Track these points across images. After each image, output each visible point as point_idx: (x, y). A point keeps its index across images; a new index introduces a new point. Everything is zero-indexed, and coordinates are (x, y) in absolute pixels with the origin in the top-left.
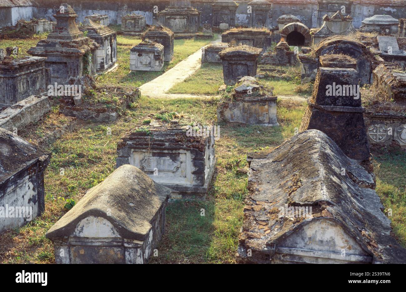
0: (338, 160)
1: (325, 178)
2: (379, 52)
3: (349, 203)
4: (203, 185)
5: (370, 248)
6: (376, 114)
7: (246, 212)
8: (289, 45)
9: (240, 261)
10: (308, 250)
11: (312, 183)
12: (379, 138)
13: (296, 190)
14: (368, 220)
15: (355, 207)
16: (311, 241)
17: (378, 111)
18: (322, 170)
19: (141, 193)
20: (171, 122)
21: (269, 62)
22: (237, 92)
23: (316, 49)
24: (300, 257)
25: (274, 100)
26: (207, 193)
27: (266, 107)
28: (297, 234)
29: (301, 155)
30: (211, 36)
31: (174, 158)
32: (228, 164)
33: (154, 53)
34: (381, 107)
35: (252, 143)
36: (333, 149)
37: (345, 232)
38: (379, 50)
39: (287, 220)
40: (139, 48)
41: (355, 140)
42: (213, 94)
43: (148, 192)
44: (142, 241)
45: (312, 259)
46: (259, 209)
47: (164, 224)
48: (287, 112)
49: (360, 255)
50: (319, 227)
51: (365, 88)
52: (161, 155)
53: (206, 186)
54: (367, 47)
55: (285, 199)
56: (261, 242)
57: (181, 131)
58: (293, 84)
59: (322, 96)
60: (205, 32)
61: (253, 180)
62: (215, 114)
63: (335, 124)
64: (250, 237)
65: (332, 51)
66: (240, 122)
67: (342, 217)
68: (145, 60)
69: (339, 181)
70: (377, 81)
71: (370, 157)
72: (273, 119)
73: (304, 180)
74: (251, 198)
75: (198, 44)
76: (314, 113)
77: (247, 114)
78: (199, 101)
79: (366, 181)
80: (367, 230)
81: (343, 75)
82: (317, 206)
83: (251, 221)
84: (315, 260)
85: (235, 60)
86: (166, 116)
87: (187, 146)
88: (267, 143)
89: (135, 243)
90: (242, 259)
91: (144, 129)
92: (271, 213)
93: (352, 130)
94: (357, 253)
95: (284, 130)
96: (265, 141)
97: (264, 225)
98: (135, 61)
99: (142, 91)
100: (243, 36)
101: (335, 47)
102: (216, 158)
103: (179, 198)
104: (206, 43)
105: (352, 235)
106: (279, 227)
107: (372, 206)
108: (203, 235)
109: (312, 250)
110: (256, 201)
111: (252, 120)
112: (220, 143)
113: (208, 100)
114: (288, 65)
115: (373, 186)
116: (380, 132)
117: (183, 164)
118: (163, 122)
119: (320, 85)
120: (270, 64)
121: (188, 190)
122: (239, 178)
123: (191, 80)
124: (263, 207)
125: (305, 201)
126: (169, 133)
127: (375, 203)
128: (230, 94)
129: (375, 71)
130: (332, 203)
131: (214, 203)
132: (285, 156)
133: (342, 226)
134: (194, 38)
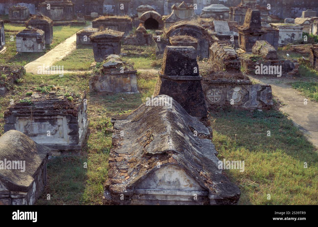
0: (182, 118)
1: (171, 132)
2: (215, 33)
3: (190, 151)
4: (77, 144)
5: (207, 185)
6: (213, 81)
7: (110, 163)
8: (147, 29)
9: (106, 203)
10: (159, 190)
11: (162, 137)
12: (216, 100)
13: (149, 143)
14: (205, 163)
15: (195, 154)
16: (161, 183)
17: (213, 78)
18: (169, 126)
19: (25, 152)
20: (49, 94)
21: (131, 43)
22: (105, 68)
23: (167, 32)
24: (154, 196)
25: (134, 73)
26: (81, 150)
27: (128, 78)
28: (150, 178)
29: (153, 115)
30: (84, 23)
31: (53, 122)
32: (98, 126)
33: (36, 37)
34: (216, 76)
35: (117, 108)
36: (178, 109)
37: (187, 174)
38: (215, 31)
39: (143, 167)
40: (24, 34)
41: (195, 101)
42: (86, 69)
43: (31, 152)
44: (26, 192)
45: (163, 197)
46: (121, 160)
47: (45, 177)
48: (145, 82)
49: (199, 191)
50: (167, 171)
51: (203, 62)
52: (42, 121)
53: (80, 144)
54: (205, 30)
55: (141, 151)
56: (122, 186)
57: (58, 100)
58: (150, 59)
59: (169, 68)
60: (78, 20)
61: (116, 137)
62: (88, 85)
63: (180, 90)
64: (113, 183)
65: (179, 33)
66: (108, 91)
67: (184, 162)
68: (29, 44)
69: (183, 134)
70: (213, 55)
71: (207, 114)
72: (134, 88)
73: (155, 135)
74: (114, 151)
75: (73, 29)
76: (163, 82)
77: (114, 85)
78: (75, 75)
79: (204, 133)
80: (204, 171)
81: (184, 52)
82: (164, 155)
83: (115, 170)
84: (165, 197)
85: (102, 42)
86: (45, 88)
87: (63, 112)
88: (130, 107)
89: (20, 194)
90: (108, 200)
91: (27, 100)
92: (130, 163)
93: (193, 94)
94: (197, 189)
95: (143, 96)
96: (128, 105)
97: (125, 173)
98: (20, 45)
99: (26, 69)
100: (109, 22)
101: (181, 29)
102: (88, 121)
103: (58, 154)
104: (80, 29)
105: (192, 175)
106: (136, 173)
107: (208, 152)
108: (78, 184)
109: (162, 189)
110: (118, 154)
111: (118, 90)
112: (92, 109)
113: (82, 75)
114: (146, 45)
115: (210, 137)
116: (216, 94)
117: (61, 128)
118: (43, 94)
119: (167, 60)
120: (132, 44)
121: (65, 148)
122: (107, 135)
123: (67, 59)
124: (124, 158)
125: (156, 151)
126: (48, 103)
127: (211, 150)
128: (99, 69)
129: (211, 48)
130: (177, 151)
131: (87, 158)
132: (141, 117)
133: (184, 170)
134: (69, 25)
